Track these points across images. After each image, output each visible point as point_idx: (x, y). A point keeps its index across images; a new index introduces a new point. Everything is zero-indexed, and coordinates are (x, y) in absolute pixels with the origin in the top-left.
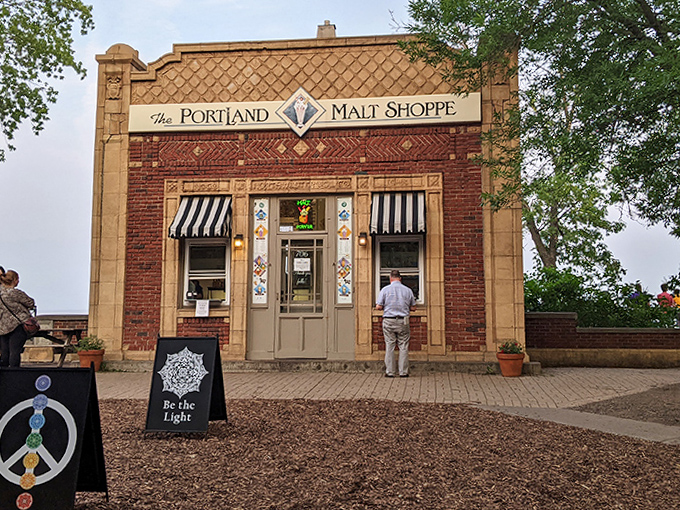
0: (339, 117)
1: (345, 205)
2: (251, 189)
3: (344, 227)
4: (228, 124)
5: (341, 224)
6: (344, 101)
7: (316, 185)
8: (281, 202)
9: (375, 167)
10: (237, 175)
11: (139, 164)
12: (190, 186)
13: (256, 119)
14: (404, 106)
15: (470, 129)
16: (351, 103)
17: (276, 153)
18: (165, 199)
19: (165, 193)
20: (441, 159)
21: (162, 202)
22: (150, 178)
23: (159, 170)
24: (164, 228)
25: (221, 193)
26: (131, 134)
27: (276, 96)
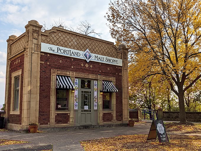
0: (96, 59)
1: (95, 82)
2: (75, 75)
3: (95, 88)
4: (70, 55)
5: (95, 87)
6: (97, 55)
7: (91, 76)
8: (81, 80)
9: (102, 74)
10: (71, 71)
11: (43, 63)
12: (59, 72)
13: (77, 55)
14: (109, 59)
15: (120, 68)
16: (99, 56)
17: (81, 66)
18: (52, 75)
19: (52, 73)
20: (115, 74)
21: (50, 76)
22: (46, 68)
23: (49, 65)
24: (51, 85)
25: (68, 75)
26: (41, 52)
27: (81, 50)
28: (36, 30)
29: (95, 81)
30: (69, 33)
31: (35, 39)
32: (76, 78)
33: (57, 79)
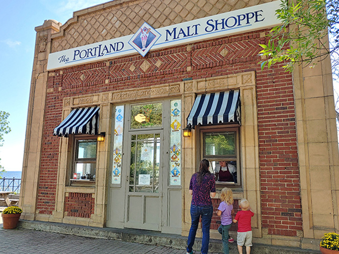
0: (170, 38)
2: (112, 99)
3: (176, 121)
4: (99, 56)
5: (173, 119)
7: (154, 92)
10: (104, 90)
11: (52, 90)
12: (77, 101)
14: (220, 21)
18: (63, 111)
23: (62, 92)
25: (94, 104)
26: (49, 72)
28: (43, 37)
29: (173, 102)
31: (41, 52)
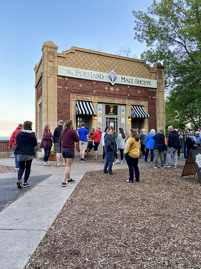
0: (123, 81)
1: (123, 107)
2: (98, 100)
3: (123, 114)
4: (91, 78)
5: (122, 113)
6: (125, 76)
7: (116, 101)
8: (106, 105)
9: (131, 97)
10: (93, 95)
11: (61, 87)
13: (100, 78)
14: (139, 81)
15: (154, 90)
16: (126, 77)
17: (105, 90)
18: (71, 101)
19: (71, 99)
20: (147, 97)
21: (69, 102)
22: (65, 93)
23: (68, 90)
24: (71, 111)
25: (89, 101)
26: (58, 76)
27: (105, 71)
28: (51, 52)
30: (90, 53)
31: (50, 61)
32: (98, 103)
33: (77, 105)
